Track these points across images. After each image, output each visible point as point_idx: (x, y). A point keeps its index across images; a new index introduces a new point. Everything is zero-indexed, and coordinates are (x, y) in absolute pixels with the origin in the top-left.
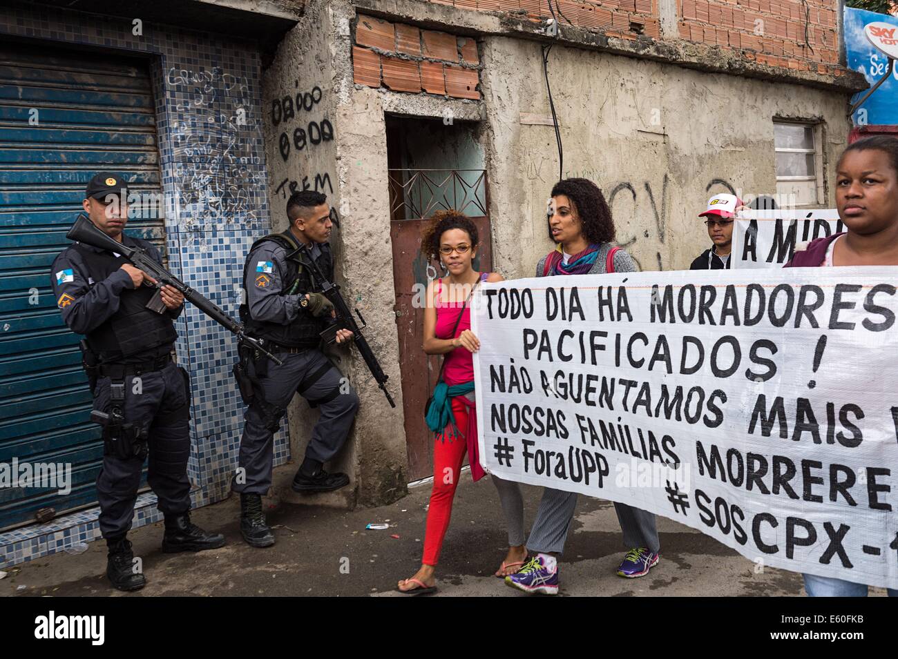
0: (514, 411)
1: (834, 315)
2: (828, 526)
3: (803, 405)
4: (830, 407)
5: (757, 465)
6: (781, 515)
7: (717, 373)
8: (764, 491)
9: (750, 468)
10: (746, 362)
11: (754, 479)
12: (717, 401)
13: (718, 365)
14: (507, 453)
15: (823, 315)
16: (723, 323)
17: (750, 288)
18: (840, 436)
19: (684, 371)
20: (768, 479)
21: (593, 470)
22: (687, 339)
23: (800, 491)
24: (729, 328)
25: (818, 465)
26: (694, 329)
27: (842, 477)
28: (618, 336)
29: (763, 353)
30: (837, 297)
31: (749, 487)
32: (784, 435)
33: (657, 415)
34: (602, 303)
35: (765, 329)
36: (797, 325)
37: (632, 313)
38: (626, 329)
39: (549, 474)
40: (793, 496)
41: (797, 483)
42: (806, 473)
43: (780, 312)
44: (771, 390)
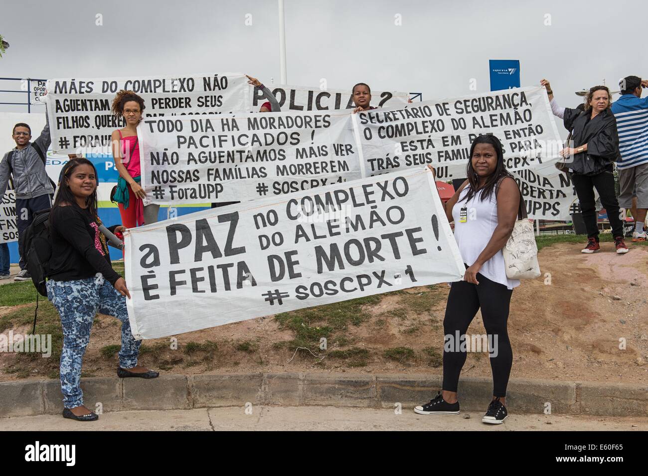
0: (165, 174)
1: (316, 124)
2: (322, 180)
3: (311, 148)
4: (318, 147)
5: (301, 167)
6: (309, 180)
7: (280, 144)
8: (304, 174)
9: (299, 168)
10: (290, 140)
11: (300, 171)
12: (282, 153)
13: (280, 141)
14: (161, 193)
15: (313, 124)
16: (279, 128)
17: (287, 118)
18: (322, 154)
19: (267, 144)
20: (304, 170)
21: (212, 192)
22: (265, 134)
23: (313, 172)
24: (282, 129)
25: (318, 163)
26: (268, 130)
27: (324, 165)
28: (233, 137)
29: (295, 136)
30: (316, 119)
31: (299, 173)
32: (307, 157)
33: (257, 161)
34: (223, 125)
35: (295, 129)
36: (306, 127)
37: (239, 128)
38: (236, 134)
39: (187, 198)
40: (312, 173)
41: (312, 170)
42: (314, 166)
43: (299, 124)
44: (300, 147)
